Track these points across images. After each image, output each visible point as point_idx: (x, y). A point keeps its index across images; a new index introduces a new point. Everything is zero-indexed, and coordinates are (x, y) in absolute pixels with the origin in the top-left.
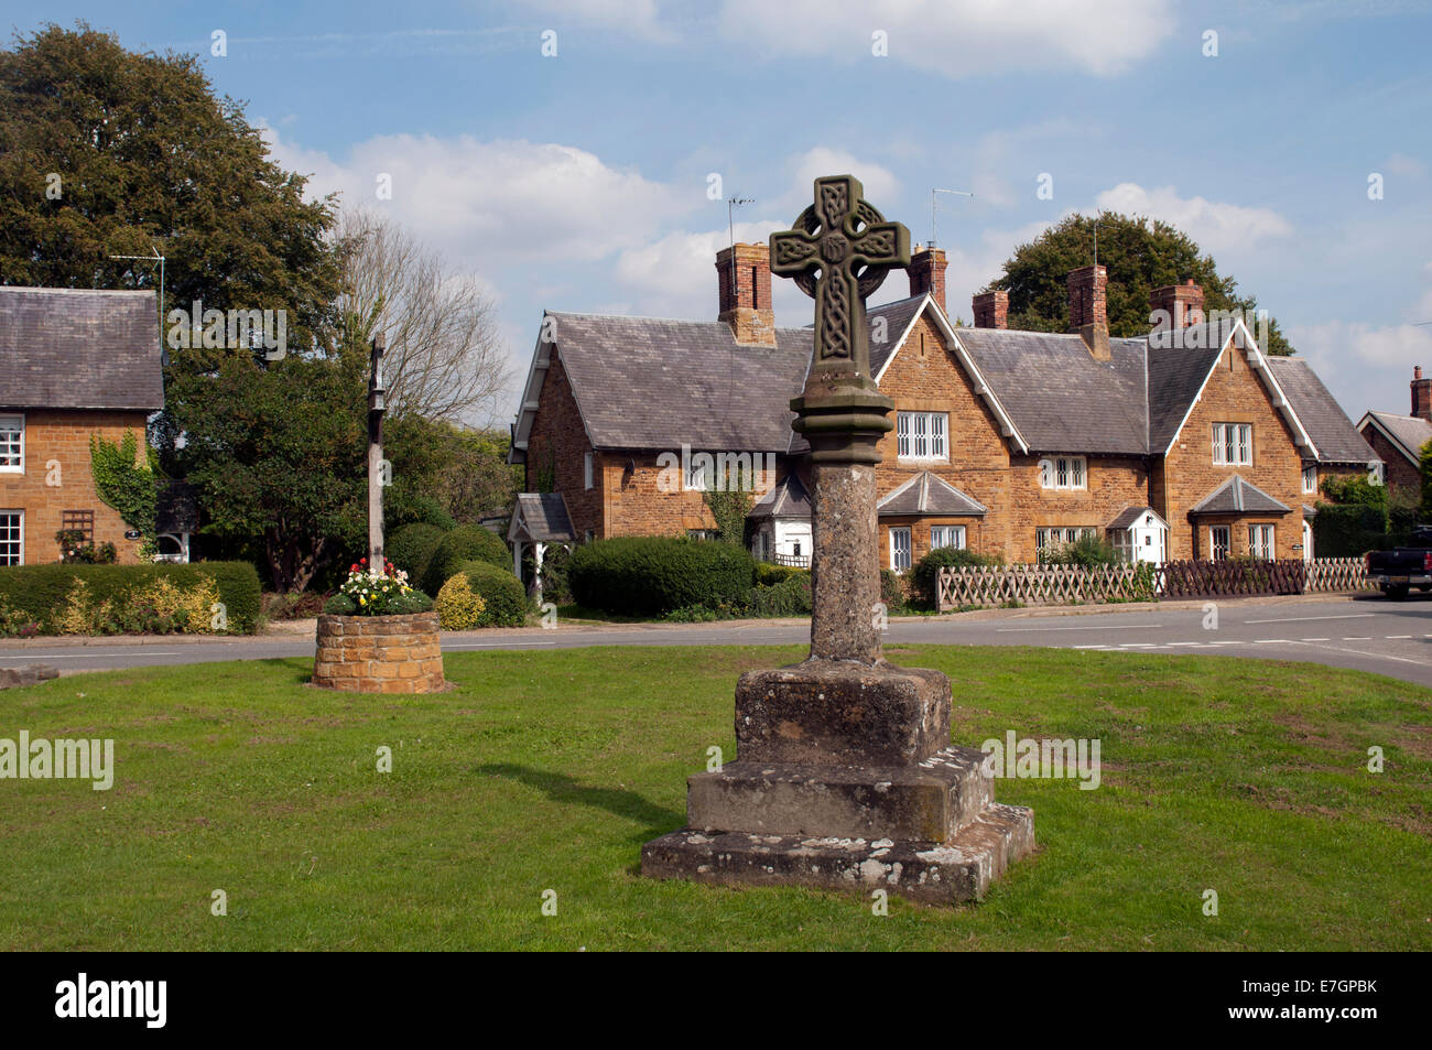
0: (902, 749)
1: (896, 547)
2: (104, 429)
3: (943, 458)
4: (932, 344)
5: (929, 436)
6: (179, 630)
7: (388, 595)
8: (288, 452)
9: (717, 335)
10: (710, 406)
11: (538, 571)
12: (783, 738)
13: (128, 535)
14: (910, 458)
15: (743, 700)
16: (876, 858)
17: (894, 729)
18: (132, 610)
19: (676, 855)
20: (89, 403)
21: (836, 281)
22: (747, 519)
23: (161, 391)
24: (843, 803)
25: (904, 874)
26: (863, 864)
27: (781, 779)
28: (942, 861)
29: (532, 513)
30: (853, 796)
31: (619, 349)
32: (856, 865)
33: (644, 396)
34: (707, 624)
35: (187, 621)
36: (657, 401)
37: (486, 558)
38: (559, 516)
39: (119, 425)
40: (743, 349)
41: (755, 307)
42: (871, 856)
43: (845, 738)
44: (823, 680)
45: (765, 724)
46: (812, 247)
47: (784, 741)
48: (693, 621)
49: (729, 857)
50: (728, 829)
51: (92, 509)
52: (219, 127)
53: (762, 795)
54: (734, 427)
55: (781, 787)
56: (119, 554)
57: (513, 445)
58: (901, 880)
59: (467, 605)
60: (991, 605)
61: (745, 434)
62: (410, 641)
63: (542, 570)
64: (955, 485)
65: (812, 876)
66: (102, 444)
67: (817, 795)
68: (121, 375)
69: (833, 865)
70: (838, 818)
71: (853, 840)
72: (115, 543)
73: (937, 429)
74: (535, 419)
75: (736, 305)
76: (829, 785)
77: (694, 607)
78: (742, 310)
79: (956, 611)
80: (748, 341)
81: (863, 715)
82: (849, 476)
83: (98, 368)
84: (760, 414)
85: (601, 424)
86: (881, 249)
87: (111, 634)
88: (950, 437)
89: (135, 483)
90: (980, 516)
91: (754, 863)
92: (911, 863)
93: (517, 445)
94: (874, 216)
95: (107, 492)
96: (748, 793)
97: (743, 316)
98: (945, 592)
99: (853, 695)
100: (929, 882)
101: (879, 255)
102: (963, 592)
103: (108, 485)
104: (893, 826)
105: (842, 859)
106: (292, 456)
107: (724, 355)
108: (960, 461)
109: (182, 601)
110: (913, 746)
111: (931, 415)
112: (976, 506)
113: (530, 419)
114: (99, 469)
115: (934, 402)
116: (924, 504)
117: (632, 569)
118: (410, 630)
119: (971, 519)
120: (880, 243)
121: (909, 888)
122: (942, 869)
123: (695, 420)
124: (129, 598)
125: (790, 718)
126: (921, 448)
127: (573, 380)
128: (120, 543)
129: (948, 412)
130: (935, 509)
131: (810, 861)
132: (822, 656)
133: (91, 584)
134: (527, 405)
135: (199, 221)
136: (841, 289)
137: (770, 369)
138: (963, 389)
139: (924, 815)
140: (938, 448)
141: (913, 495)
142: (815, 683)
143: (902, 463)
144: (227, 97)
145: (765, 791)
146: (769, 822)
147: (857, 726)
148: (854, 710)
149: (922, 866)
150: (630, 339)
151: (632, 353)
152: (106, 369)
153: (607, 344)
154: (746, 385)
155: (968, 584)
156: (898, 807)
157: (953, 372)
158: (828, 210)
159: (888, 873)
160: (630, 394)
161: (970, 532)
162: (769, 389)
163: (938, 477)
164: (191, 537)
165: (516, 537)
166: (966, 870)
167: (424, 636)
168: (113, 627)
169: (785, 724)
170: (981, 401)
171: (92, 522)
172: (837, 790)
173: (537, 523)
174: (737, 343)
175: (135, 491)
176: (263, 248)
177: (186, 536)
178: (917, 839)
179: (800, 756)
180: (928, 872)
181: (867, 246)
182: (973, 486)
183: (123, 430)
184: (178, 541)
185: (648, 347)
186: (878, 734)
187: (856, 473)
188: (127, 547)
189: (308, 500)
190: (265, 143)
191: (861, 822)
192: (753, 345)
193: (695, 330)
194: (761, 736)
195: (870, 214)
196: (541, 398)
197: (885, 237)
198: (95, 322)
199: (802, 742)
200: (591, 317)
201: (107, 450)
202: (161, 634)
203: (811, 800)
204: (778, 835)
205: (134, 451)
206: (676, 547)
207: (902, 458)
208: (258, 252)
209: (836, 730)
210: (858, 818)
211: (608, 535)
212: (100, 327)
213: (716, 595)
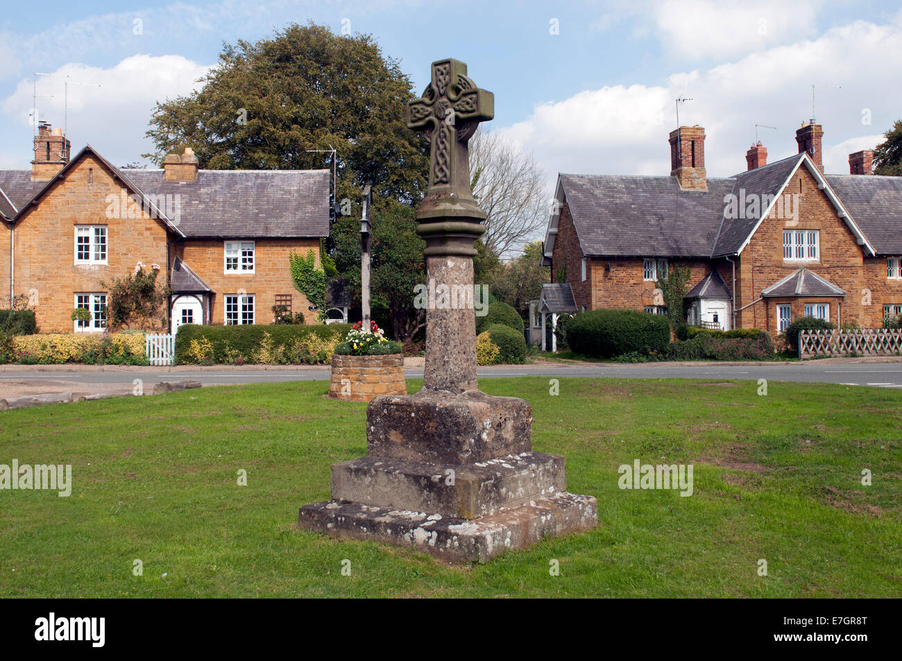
0: (458, 452)
1: (781, 317)
2: (297, 248)
3: (816, 259)
4: (807, 185)
5: (805, 245)
6: (321, 362)
7: (370, 343)
8: (395, 261)
9: (669, 184)
10: (661, 229)
11: (554, 330)
12: (392, 441)
13: (310, 308)
14: (792, 260)
15: (371, 414)
16: (422, 527)
17: (454, 439)
18: (295, 352)
19: (316, 515)
20: (289, 234)
21: (443, 132)
22: (684, 299)
23: (328, 226)
24: (414, 488)
25: (438, 539)
26: (415, 530)
27: (381, 469)
28: (460, 533)
29: (551, 296)
30: (419, 483)
31: (604, 195)
32: (411, 531)
33: (618, 223)
34: (640, 364)
35: (326, 358)
36: (627, 226)
37: (505, 323)
38: (567, 297)
39: (305, 246)
40: (685, 193)
41: (693, 166)
42: (421, 525)
43: (426, 444)
44: (415, 403)
45: (382, 432)
46: (430, 109)
47: (393, 443)
48: (632, 362)
49: (343, 519)
50: (352, 500)
51: (291, 293)
52: (384, 75)
53: (370, 479)
54: (676, 241)
55: (380, 474)
56: (306, 319)
57: (543, 255)
58: (436, 543)
59: (488, 351)
60: (838, 355)
61: (683, 246)
62: (381, 371)
63: (556, 330)
64: (823, 277)
65: (386, 536)
66: (296, 257)
67: (399, 481)
68: (307, 218)
69: (399, 529)
70: (411, 498)
71: (419, 513)
72: (304, 314)
73: (812, 241)
74: (556, 239)
75: (681, 165)
76: (407, 475)
77: (633, 353)
78: (684, 168)
79: (813, 359)
80: (689, 187)
81: (436, 428)
82: (446, 265)
83: (295, 214)
84: (694, 233)
85: (590, 241)
86: (468, 108)
87: (284, 364)
88: (820, 246)
89: (313, 279)
90: (841, 297)
91: (356, 524)
92: (442, 532)
93: (546, 255)
94: (467, 85)
95: (299, 284)
96: (362, 476)
97: (685, 172)
98: (805, 346)
99: (431, 414)
100: (452, 547)
101: (467, 112)
102: (818, 347)
103: (299, 280)
104: (441, 505)
105: (404, 526)
106: (398, 263)
107: (672, 197)
108: (827, 261)
109: (322, 345)
110: (467, 451)
111: (807, 232)
112: (836, 290)
113: (553, 238)
114: (294, 271)
115: (809, 223)
116: (800, 290)
117: (598, 330)
118: (381, 365)
119: (833, 299)
120: (468, 103)
121: (441, 549)
122: (460, 538)
123: (651, 237)
124: (294, 344)
125: (395, 428)
126: (800, 253)
127: (574, 215)
128: (306, 313)
129: (819, 230)
130: (807, 292)
131: (387, 525)
132: (428, 387)
133: (273, 336)
134: (551, 230)
135: (372, 129)
136: (445, 137)
137: (704, 205)
138: (830, 215)
139: (460, 500)
140: (812, 252)
141: (793, 283)
142: (410, 405)
143: (786, 262)
144: (389, 57)
145: (372, 477)
146: (374, 497)
147: (433, 436)
148: (431, 424)
149: (448, 535)
150: (612, 189)
151: (613, 197)
152: (299, 214)
153: (597, 192)
154: (686, 215)
155: (822, 341)
156: (444, 493)
157: (823, 204)
158: (439, 83)
159: (430, 538)
160: (609, 222)
161: (833, 307)
162: (701, 217)
163: (811, 272)
164: (348, 310)
165: (542, 310)
166: (473, 540)
167: (390, 368)
168: (284, 360)
169: (393, 432)
170: (843, 221)
171: (291, 301)
172: (411, 478)
173: (553, 301)
174: (681, 189)
175: (314, 283)
176: (407, 144)
177: (346, 309)
178: (455, 516)
179: (401, 454)
180: (452, 539)
181: (460, 106)
182: (836, 278)
183: (308, 249)
184: (342, 312)
185: (623, 193)
186: (444, 442)
187: (450, 263)
188: (310, 315)
189: (406, 288)
190: (411, 83)
191: (424, 501)
192: (692, 190)
193: (655, 182)
194: (379, 440)
195: (465, 84)
196: (559, 226)
197: (471, 99)
198: (295, 188)
199: (402, 445)
200: (588, 176)
201: (299, 260)
202: (310, 364)
203: (396, 484)
204: (378, 506)
205: (313, 261)
206: (623, 316)
207: (786, 260)
208: (403, 146)
209: (421, 438)
210: (422, 499)
211: (594, 308)
212: (298, 191)
213: (647, 346)
